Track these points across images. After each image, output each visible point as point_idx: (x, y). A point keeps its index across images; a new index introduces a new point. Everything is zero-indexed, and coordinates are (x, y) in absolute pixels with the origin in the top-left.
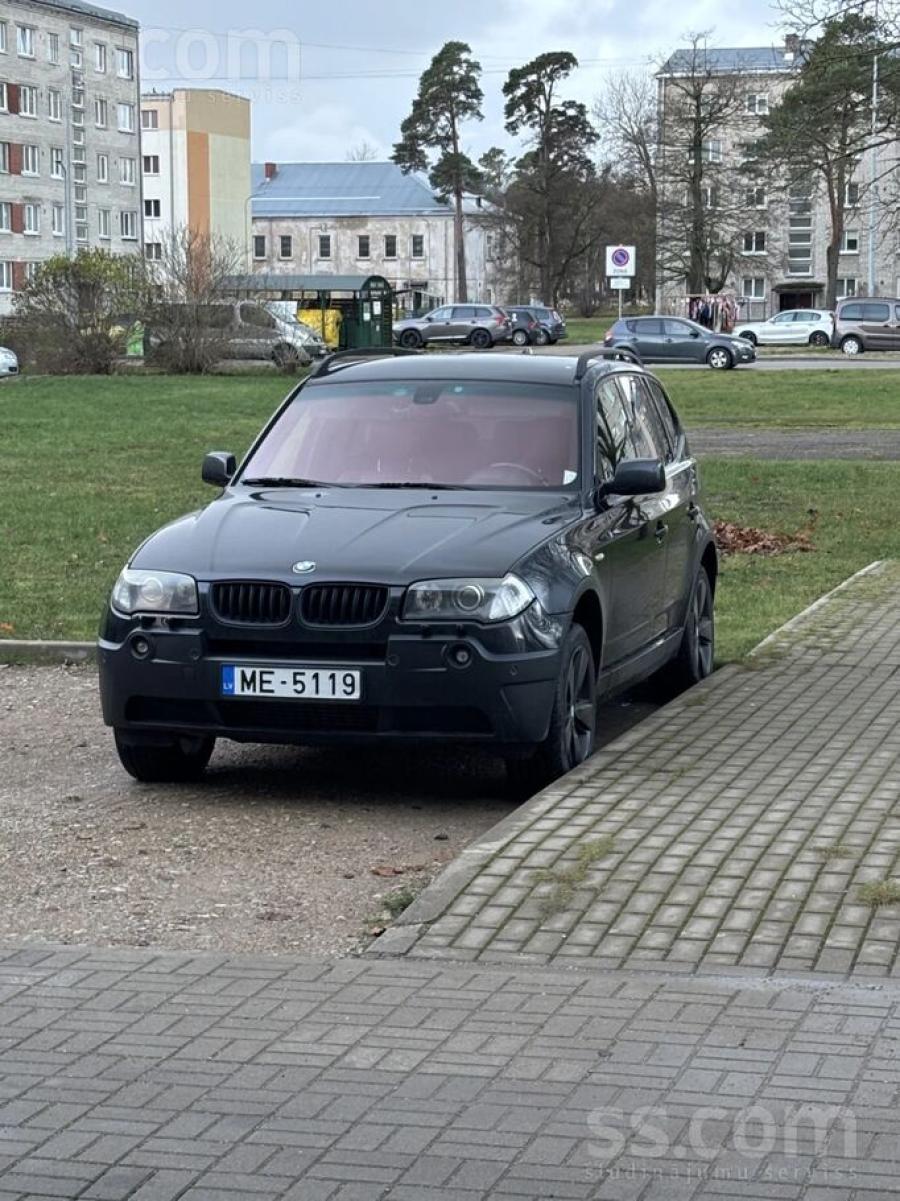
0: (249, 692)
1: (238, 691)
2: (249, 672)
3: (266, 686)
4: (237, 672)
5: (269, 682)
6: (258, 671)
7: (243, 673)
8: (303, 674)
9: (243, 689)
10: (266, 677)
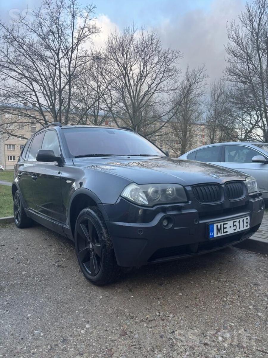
0: (219, 235)
1: (215, 236)
2: (219, 225)
3: (225, 230)
4: (215, 226)
5: (226, 228)
6: (222, 224)
7: (217, 226)
8: (236, 222)
9: (217, 234)
10: (225, 226)
